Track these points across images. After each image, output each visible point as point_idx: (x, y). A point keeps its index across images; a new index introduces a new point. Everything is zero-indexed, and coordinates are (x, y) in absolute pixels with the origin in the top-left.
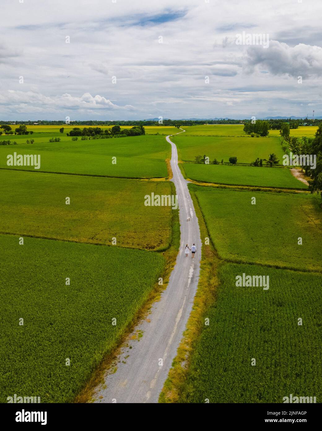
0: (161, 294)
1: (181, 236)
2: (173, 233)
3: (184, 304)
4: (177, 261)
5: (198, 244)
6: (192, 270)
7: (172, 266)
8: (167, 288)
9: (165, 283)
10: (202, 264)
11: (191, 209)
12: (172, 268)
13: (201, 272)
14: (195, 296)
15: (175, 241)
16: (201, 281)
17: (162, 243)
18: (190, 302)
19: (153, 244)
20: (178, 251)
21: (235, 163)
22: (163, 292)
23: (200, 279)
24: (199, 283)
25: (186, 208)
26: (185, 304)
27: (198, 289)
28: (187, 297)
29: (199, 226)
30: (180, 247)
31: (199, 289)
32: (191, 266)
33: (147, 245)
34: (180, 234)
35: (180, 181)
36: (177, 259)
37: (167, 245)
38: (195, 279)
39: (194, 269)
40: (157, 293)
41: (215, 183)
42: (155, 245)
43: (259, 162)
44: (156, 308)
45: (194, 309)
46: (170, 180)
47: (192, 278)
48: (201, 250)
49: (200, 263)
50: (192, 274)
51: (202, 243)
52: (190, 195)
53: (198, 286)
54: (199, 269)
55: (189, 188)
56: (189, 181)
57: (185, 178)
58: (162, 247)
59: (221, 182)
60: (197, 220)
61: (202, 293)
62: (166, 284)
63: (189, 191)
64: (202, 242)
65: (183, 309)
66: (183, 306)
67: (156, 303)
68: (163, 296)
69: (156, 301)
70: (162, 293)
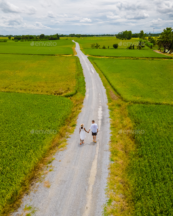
0: (67, 139)
1: (86, 85)
2: (79, 83)
3: (97, 153)
4: (84, 104)
5: (102, 90)
6: (100, 112)
7: (79, 108)
8: (74, 132)
9: (72, 127)
10: (109, 106)
11: (92, 69)
12: (80, 111)
13: (111, 113)
14: (110, 141)
15: (82, 88)
16: (114, 122)
17: (69, 90)
18: (105, 149)
19: (61, 91)
20: (84, 95)
21: (117, 48)
22: (70, 137)
23: (110, 120)
24: (111, 124)
25: (88, 69)
26: (99, 153)
27: (111, 131)
28: (99, 143)
29: (100, 78)
30: (86, 93)
31: (113, 131)
32: (99, 108)
33: (55, 92)
34: (85, 83)
35: (82, 56)
36: (84, 102)
37: (74, 92)
38: (106, 121)
39: (103, 110)
40: (63, 139)
41: (107, 56)
42: (63, 92)
43: (132, 47)
44: (60, 161)
45: (112, 160)
46: (75, 55)
47: (103, 120)
48: (106, 94)
49: (108, 105)
50: (101, 115)
51: (106, 89)
52: (90, 62)
53: (111, 128)
54: (108, 111)
55: (88, 59)
56: (88, 56)
57: (86, 55)
58: (69, 93)
59: (110, 56)
60: (98, 75)
61: (118, 136)
62: (74, 127)
63: (89, 60)
64: (105, 88)
65: (98, 161)
66: (96, 156)
67: (60, 153)
68: (70, 143)
69: (60, 149)
70: (69, 139)
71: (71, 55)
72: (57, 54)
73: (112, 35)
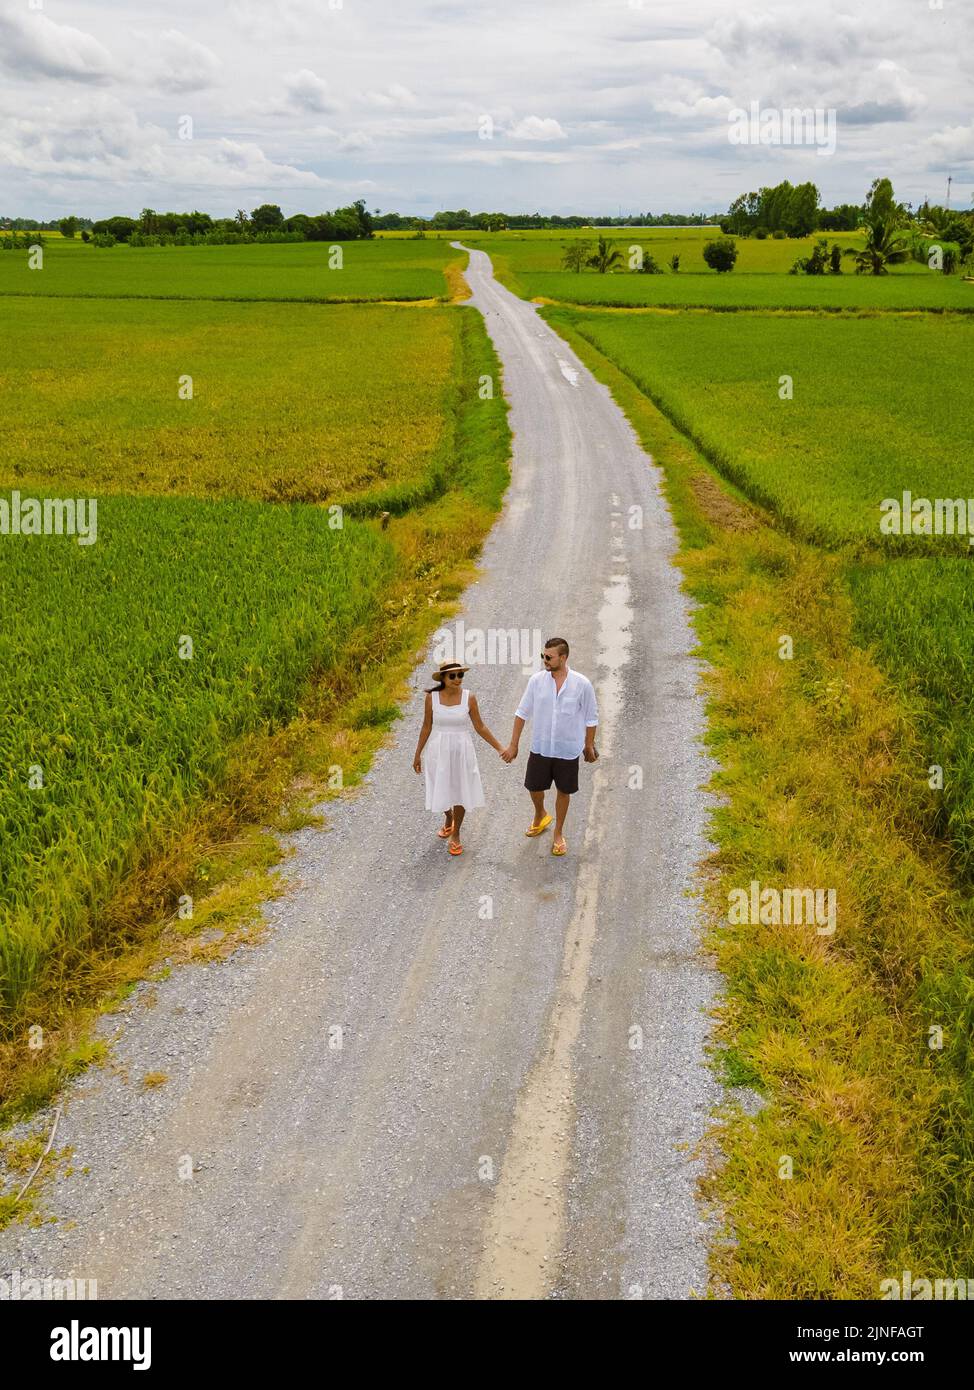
0: (284, 843)
1: (515, 446)
2: (460, 439)
3: (577, 986)
4: (488, 560)
5: (631, 475)
6: (615, 611)
7: (443, 588)
8: (370, 778)
9: (358, 727)
10: (692, 571)
11: (562, 363)
12: (442, 606)
13: (702, 625)
14: (714, 862)
15: (481, 466)
16: (738, 690)
17: (385, 476)
18: (661, 945)
19: (317, 481)
20: (497, 506)
21: (730, 267)
22: (314, 823)
24: (712, 709)
25: (540, 363)
26: (593, 983)
27: (714, 766)
29: (620, 409)
30: (509, 489)
31: (731, 769)
32: (608, 584)
33: (278, 486)
34: (509, 435)
35: (503, 304)
36: (486, 548)
37: (420, 482)
38: (662, 681)
39: (640, 601)
41: (665, 306)
42: (336, 483)
43: (825, 259)
44: (154, 1084)
46: (459, 301)
47: (636, 676)
48: (663, 500)
49: (677, 564)
50: (627, 638)
51: (662, 469)
52: (552, 332)
53: (715, 739)
54: (678, 611)
55: (543, 316)
56: (541, 302)
57: (527, 299)
58: (382, 490)
59: (688, 302)
60: (604, 391)
61: (784, 813)
62: (367, 732)
63: (549, 325)
64: (659, 464)
66: (568, 1027)
67: (181, 987)
68: (305, 878)
70: (302, 839)
71: (431, 303)
72: (339, 298)
73: (698, 221)
